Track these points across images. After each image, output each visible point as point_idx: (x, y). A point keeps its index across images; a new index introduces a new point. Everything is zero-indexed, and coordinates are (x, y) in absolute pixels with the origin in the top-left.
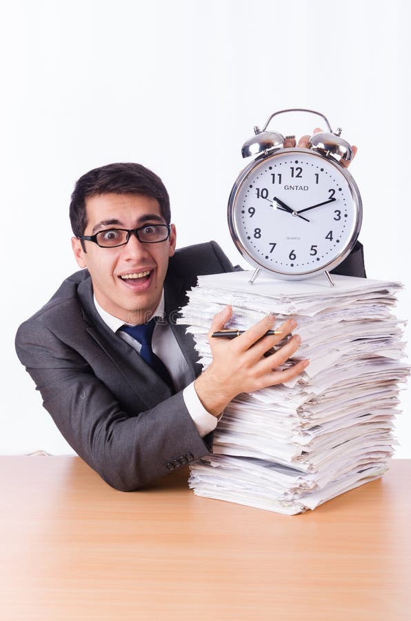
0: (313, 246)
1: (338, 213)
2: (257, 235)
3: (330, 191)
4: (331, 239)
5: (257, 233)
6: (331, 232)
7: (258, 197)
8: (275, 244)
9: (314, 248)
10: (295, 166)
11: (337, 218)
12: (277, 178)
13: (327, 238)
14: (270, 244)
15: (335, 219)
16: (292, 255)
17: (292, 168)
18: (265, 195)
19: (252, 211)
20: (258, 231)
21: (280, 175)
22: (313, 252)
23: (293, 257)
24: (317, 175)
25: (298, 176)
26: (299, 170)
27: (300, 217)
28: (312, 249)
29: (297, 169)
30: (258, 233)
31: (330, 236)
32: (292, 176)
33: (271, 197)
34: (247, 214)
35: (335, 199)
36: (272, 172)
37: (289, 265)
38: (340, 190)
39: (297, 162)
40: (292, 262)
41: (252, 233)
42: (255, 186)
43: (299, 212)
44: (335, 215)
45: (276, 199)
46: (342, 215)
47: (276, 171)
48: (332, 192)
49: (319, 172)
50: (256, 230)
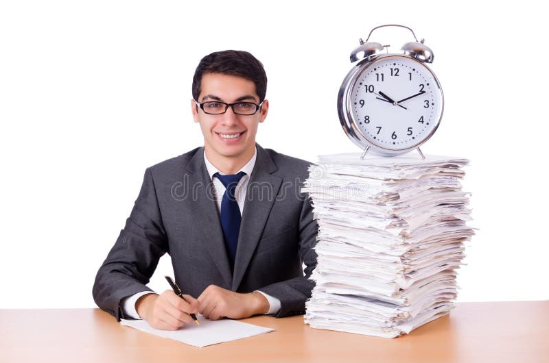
0: (409, 128)
1: (427, 102)
2: (367, 121)
3: (420, 86)
4: (423, 122)
6: (422, 117)
7: (367, 92)
8: (380, 128)
9: (410, 130)
10: (394, 67)
11: (427, 106)
12: (380, 77)
13: (419, 121)
14: (377, 127)
15: (425, 107)
16: (394, 136)
17: (392, 69)
18: (371, 89)
19: (362, 102)
21: (382, 75)
22: (409, 133)
23: (394, 137)
24: (410, 74)
25: (396, 75)
26: (397, 70)
27: (399, 105)
28: (408, 130)
29: (395, 70)
31: (421, 120)
32: (392, 75)
33: (377, 91)
34: (359, 105)
35: (424, 92)
36: (376, 72)
37: (392, 143)
38: (428, 84)
39: (395, 64)
40: (394, 141)
41: (363, 120)
42: (364, 84)
43: (398, 102)
44: (425, 104)
45: (380, 93)
46: (430, 104)
47: (379, 71)
48: (422, 86)
49: (411, 71)
50: (366, 117)
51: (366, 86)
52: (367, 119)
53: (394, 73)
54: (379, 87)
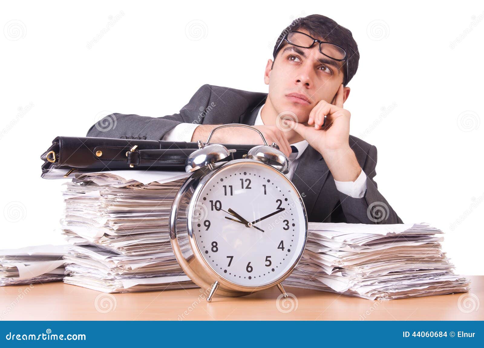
0: (267, 257)
1: (286, 222)
2: (215, 249)
3: (277, 202)
4: (283, 248)
5: (214, 247)
6: (282, 242)
7: (212, 209)
8: (232, 257)
9: (268, 259)
10: (245, 177)
11: (286, 227)
12: (228, 189)
13: (279, 248)
14: (228, 257)
15: (284, 228)
16: (249, 268)
17: (242, 180)
18: (218, 205)
19: (207, 223)
20: (214, 244)
21: (231, 187)
22: (268, 263)
23: (249, 269)
24: (265, 186)
25: (247, 188)
26: (248, 182)
27: (255, 227)
28: (266, 260)
29: (246, 181)
30: (216, 246)
31: (281, 246)
32: (243, 188)
33: (225, 207)
34: (203, 228)
35: (282, 210)
36: (224, 183)
37: (247, 278)
38: (285, 200)
39: (245, 173)
40: (250, 274)
41: (209, 247)
42: (208, 200)
43: (253, 223)
44: (284, 225)
45: (231, 211)
46: (290, 225)
47: (227, 183)
48: (279, 202)
49: (266, 183)
50: (212, 244)
52: (215, 245)
53: (245, 185)
54: (228, 203)
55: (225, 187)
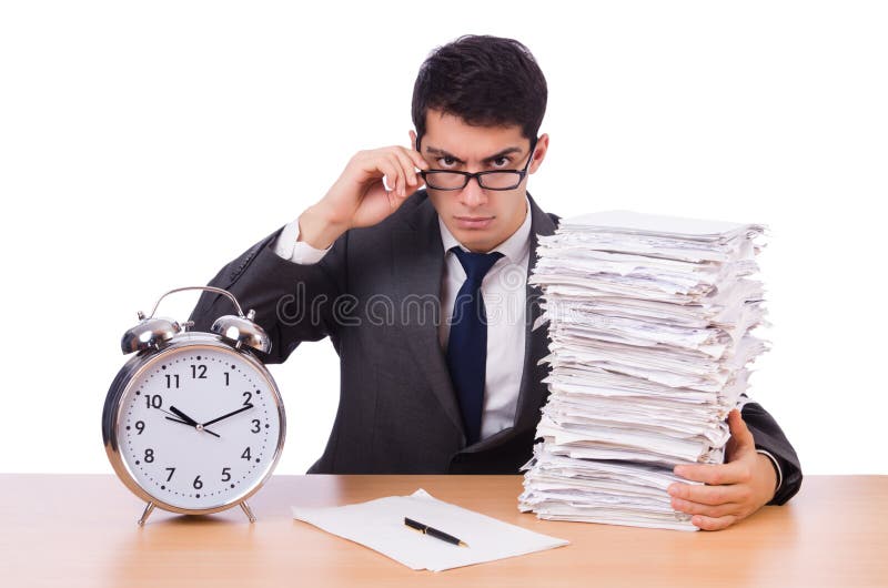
0: (224, 469)
1: (256, 423)
2: (149, 459)
3: (244, 394)
4: (249, 458)
5: (148, 456)
6: (248, 449)
7: (148, 407)
8: (173, 470)
9: (226, 471)
10: (197, 364)
11: (256, 429)
12: (173, 380)
13: (243, 457)
14: (167, 469)
15: (252, 431)
16: (198, 483)
17: (194, 367)
18: (157, 402)
19: (140, 425)
20: (149, 453)
21: (177, 376)
22: (226, 477)
23: (198, 485)
24: (227, 374)
25: (201, 377)
26: (203, 368)
27: (207, 430)
28: (224, 473)
29: (200, 367)
30: (151, 455)
31: (247, 455)
32: (194, 377)
33: (166, 406)
34: (134, 431)
35: (251, 406)
36: (166, 372)
37: (194, 496)
38: (258, 392)
39: (199, 358)
40: (198, 492)
41: (141, 456)
42: (144, 392)
43: (204, 425)
44: (253, 426)
45: (172, 409)
46: (262, 426)
47: (171, 371)
48: (247, 396)
49: (229, 370)
50: (147, 451)
51: (148, 396)
52: (149, 455)
53: (198, 372)
54: (171, 398)
55: (168, 376)
